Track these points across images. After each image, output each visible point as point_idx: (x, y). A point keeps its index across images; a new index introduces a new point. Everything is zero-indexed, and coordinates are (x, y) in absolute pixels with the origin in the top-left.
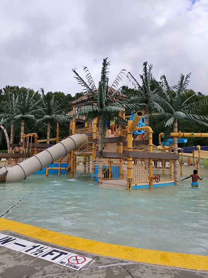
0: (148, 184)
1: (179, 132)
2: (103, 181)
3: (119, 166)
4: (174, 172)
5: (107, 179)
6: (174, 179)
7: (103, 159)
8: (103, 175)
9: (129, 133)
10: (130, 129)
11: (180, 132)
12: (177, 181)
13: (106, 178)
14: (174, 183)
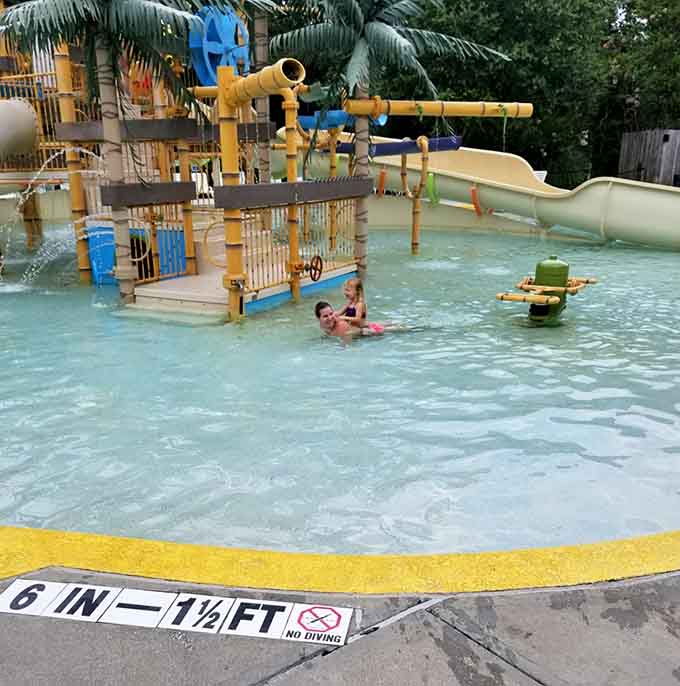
0: (287, 288)
1: (375, 99)
2: (138, 291)
3: (181, 229)
4: (356, 237)
5: (150, 279)
6: (356, 258)
7: (129, 210)
8: (136, 268)
9: (225, 119)
10: (230, 102)
11: (378, 97)
12: (364, 267)
13: (147, 277)
14: (356, 271)
